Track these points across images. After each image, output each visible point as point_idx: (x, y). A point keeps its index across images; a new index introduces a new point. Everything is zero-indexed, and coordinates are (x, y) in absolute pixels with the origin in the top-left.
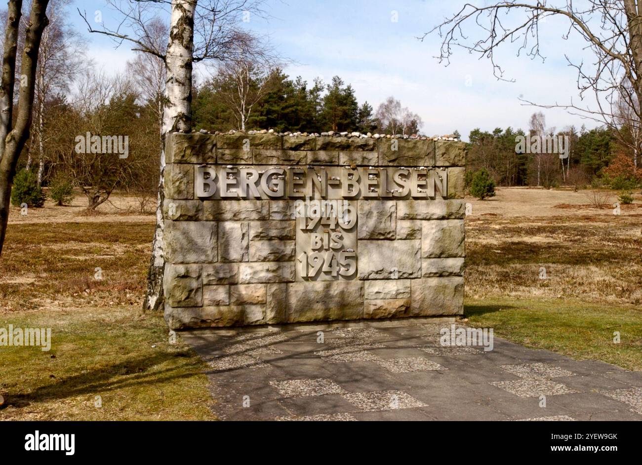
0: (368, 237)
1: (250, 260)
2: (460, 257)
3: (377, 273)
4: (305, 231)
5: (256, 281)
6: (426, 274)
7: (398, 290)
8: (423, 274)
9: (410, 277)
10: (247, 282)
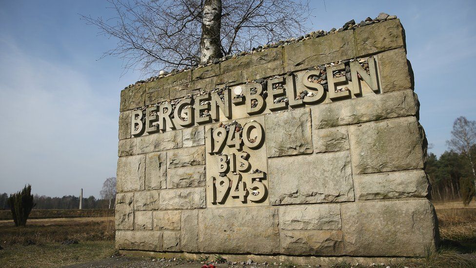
0: (277, 154)
1: (168, 187)
2: (416, 168)
3: (291, 196)
4: (212, 154)
5: (171, 208)
6: (361, 196)
7: (320, 218)
8: (358, 196)
9: (335, 200)
10: (164, 208)
